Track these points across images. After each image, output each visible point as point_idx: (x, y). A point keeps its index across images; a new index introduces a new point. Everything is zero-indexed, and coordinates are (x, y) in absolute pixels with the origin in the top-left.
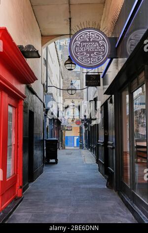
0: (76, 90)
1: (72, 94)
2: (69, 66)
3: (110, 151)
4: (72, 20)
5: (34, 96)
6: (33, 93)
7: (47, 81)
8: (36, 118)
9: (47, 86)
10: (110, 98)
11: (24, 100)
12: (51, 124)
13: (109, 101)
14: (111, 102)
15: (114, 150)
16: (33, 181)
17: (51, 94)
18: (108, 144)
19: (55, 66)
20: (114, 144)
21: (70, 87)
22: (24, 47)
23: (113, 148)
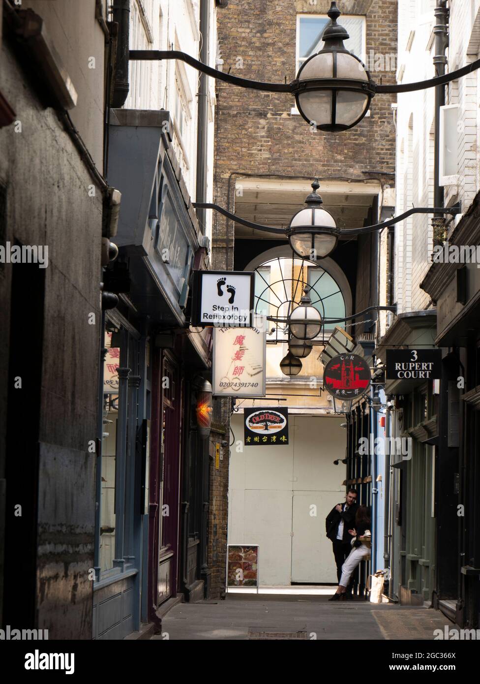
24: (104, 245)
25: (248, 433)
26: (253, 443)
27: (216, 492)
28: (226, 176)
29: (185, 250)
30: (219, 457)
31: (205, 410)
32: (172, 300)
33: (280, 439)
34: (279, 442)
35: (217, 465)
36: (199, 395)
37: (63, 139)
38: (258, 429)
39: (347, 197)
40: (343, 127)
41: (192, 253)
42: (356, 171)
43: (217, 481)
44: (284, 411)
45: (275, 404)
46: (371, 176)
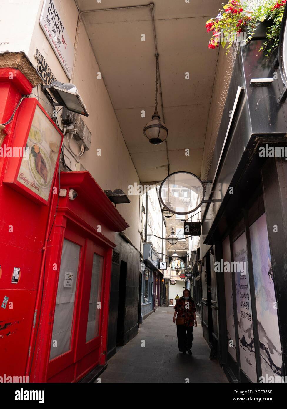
0: (177, 239)
1: (173, 244)
2: (167, 213)
3: (214, 312)
4: (170, 166)
5: (129, 244)
6: (127, 241)
7: (146, 230)
8: (131, 269)
9: (146, 235)
10: (211, 248)
11: (113, 249)
12: (151, 277)
13: (210, 251)
14: (213, 253)
15: (217, 311)
16: (123, 345)
17: (150, 243)
18: (211, 304)
19: (157, 213)
20: (217, 304)
21: (171, 236)
22: (113, 192)
23: (216, 309)
24: (140, 259)
25: (171, 283)
26: (171, 285)
27: (166, 291)
28: (167, 249)
29: (157, 259)
30: (167, 287)
31: (163, 280)
32: (156, 266)
33: (175, 284)
34: (175, 285)
35: (167, 288)
36: (162, 278)
37: (131, 247)
38: (172, 283)
39: (183, 252)
40: (174, 244)
41: (158, 259)
42: (184, 248)
43: (167, 290)
44: (175, 280)
45: (174, 279)
46: (186, 249)
